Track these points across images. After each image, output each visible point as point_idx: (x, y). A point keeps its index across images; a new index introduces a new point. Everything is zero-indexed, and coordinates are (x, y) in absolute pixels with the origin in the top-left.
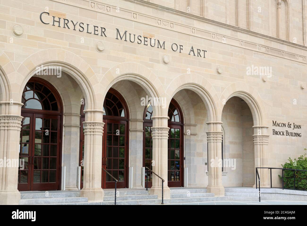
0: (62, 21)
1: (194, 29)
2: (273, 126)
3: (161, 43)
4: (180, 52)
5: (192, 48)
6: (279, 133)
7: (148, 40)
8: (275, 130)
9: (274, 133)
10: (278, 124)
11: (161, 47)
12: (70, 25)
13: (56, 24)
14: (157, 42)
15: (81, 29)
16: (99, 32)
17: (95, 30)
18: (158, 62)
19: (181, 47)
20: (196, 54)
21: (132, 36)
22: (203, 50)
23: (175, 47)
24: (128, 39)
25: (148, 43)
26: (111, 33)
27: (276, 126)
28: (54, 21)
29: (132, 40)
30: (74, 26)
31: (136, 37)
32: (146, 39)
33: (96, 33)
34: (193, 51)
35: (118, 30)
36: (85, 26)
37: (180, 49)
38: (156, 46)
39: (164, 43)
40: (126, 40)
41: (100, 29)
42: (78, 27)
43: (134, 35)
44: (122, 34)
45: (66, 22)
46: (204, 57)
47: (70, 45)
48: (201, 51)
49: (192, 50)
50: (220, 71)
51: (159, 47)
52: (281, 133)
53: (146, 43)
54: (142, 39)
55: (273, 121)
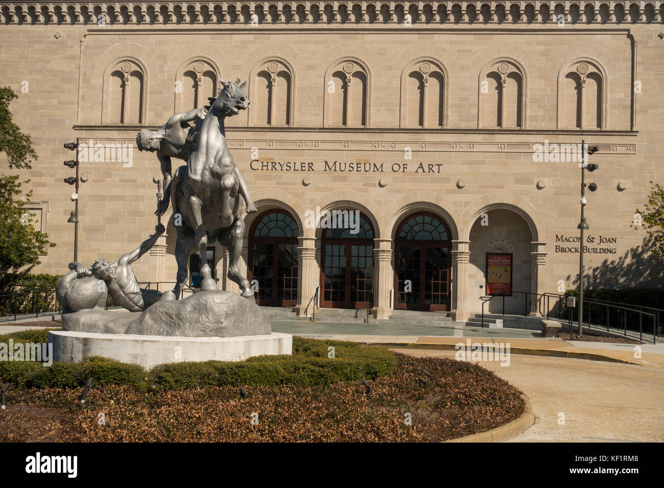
0: (270, 165)
1: (425, 143)
2: (557, 241)
3: (378, 166)
4: (404, 171)
5: (421, 164)
6: (567, 250)
7: (362, 165)
8: (559, 247)
9: (558, 250)
10: (566, 238)
11: (378, 170)
12: (278, 166)
13: (265, 168)
14: (372, 166)
15: (288, 168)
16: (307, 168)
17: (302, 167)
18: (374, 185)
19: (405, 166)
20: (426, 169)
21: (343, 165)
22: (436, 165)
23: (396, 168)
24: (338, 168)
25: (362, 169)
26: (319, 166)
27: (562, 241)
28: (263, 166)
29: (343, 169)
30: (282, 167)
31: (347, 165)
32: (359, 165)
33: (303, 169)
34: (422, 168)
35: (326, 162)
36: (292, 165)
37: (404, 168)
38: (372, 169)
39: (382, 165)
40: (335, 170)
41: (307, 165)
42: (285, 167)
43: (345, 164)
44: (331, 165)
45: (274, 164)
46: (439, 172)
47: (278, 184)
48: (434, 165)
49: (421, 166)
50: (461, 184)
51: (376, 170)
52: (573, 250)
53: (359, 169)
54: (355, 166)
55: (557, 236)
